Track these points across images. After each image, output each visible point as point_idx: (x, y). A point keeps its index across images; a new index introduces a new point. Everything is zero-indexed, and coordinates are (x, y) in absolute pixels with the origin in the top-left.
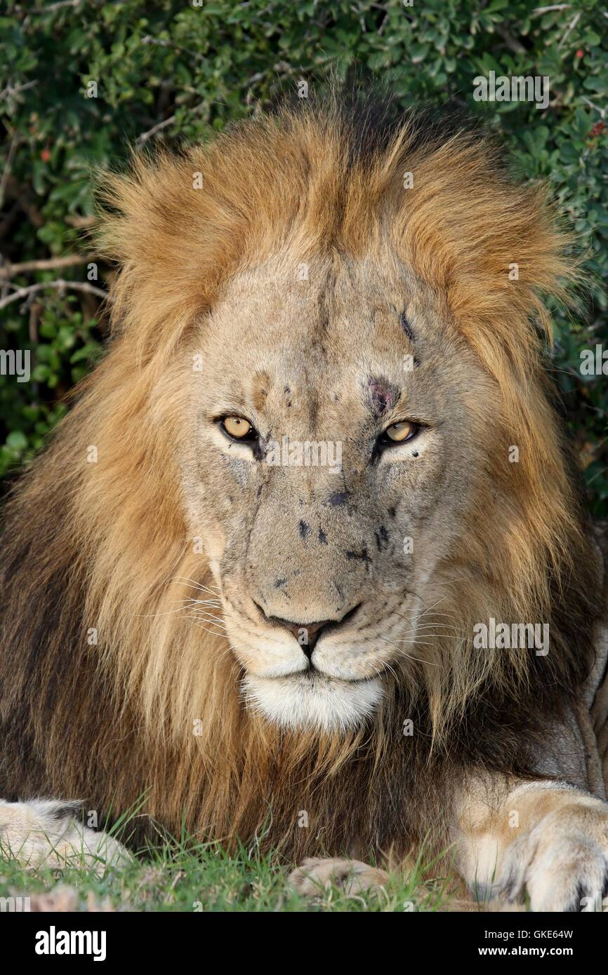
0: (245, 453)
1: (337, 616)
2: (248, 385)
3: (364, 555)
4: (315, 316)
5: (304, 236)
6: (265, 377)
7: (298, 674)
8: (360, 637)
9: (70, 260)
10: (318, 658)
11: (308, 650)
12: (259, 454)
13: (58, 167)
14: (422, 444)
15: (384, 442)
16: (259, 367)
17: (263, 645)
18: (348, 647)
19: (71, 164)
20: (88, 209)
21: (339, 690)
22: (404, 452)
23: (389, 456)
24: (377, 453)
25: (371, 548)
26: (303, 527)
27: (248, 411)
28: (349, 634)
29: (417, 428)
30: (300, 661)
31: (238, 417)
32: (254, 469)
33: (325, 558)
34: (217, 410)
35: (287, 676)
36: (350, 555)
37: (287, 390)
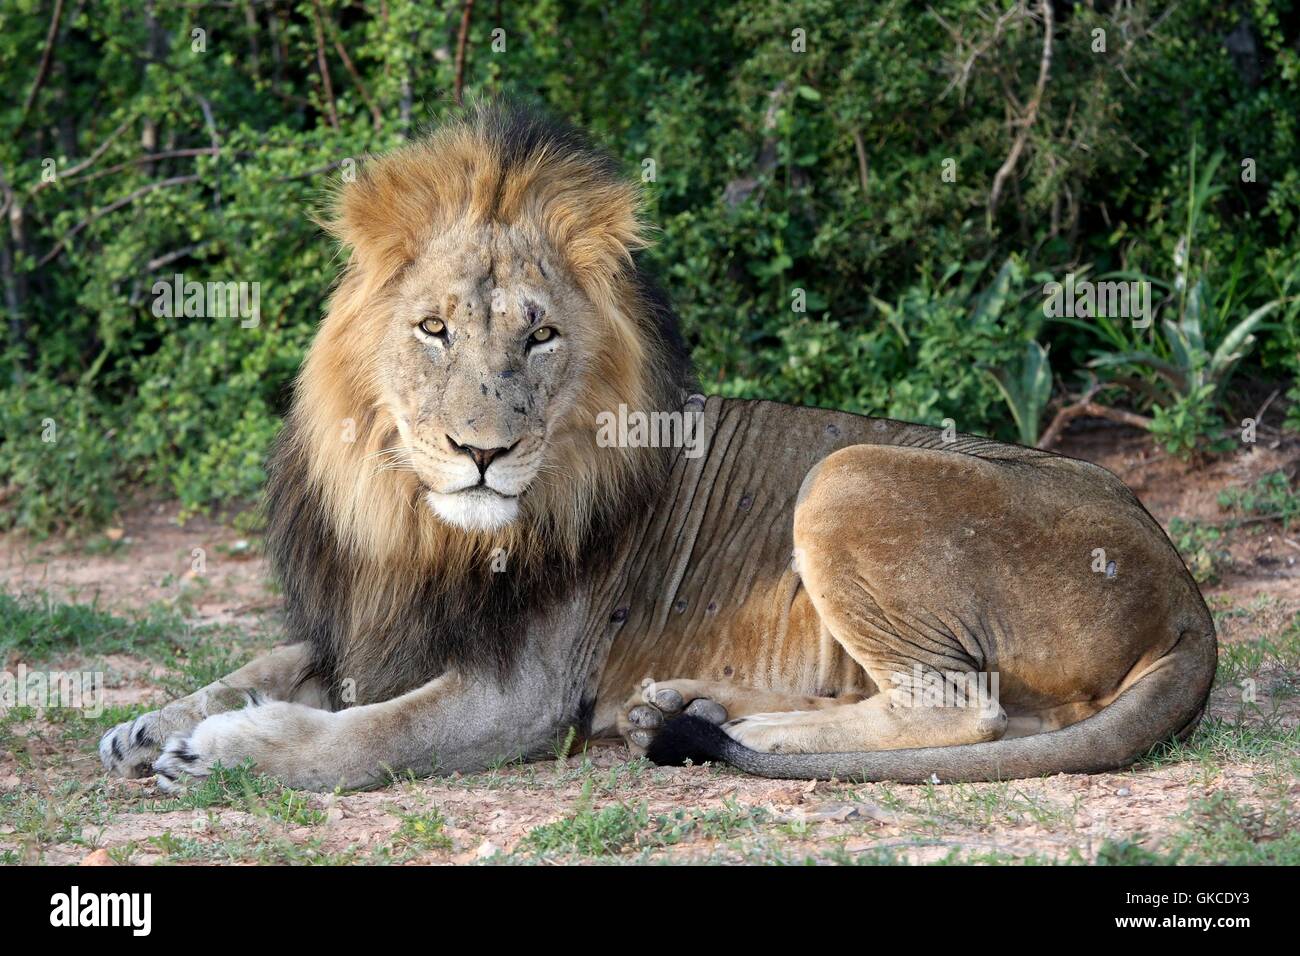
0: (438, 342)
1: (508, 445)
3: (523, 411)
5: (473, 213)
7: (471, 488)
8: (518, 462)
10: (488, 476)
14: (555, 344)
15: (533, 341)
16: (450, 291)
17: (446, 468)
18: (510, 471)
21: (498, 500)
22: (545, 348)
23: (535, 351)
24: (528, 348)
25: (526, 406)
26: (484, 389)
28: (511, 459)
29: (554, 333)
32: (443, 354)
33: (500, 408)
34: (418, 318)
35: (463, 490)
36: (516, 409)
37: (469, 305)
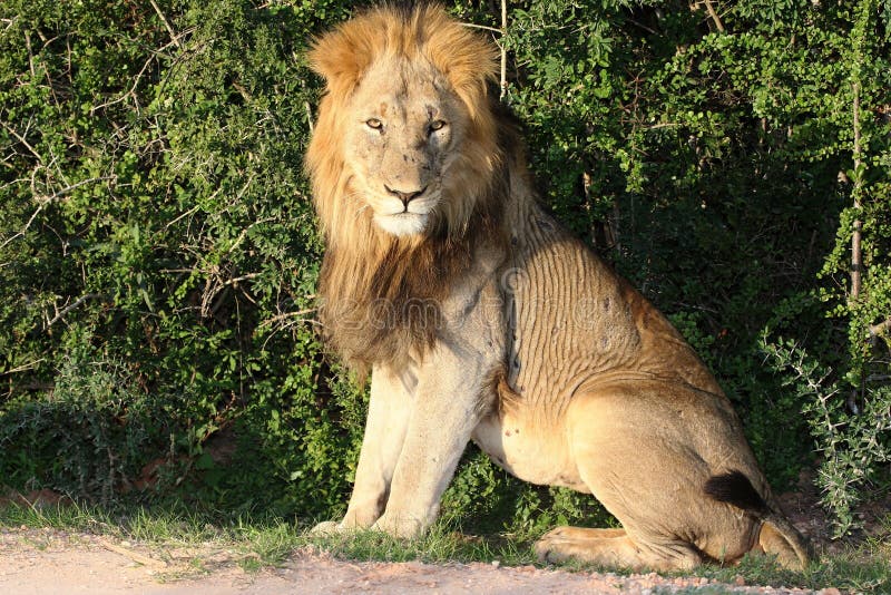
2: (378, 108)
4: (401, 82)
6: (384, 104)
9: (307, 311)
11: (406, 204)
12: (382, 132)
13: (300, 278)
19: (304, 276)
20: (312, 292)
27: (378, 117)
30: (402, 208)
31: (376, 121)
